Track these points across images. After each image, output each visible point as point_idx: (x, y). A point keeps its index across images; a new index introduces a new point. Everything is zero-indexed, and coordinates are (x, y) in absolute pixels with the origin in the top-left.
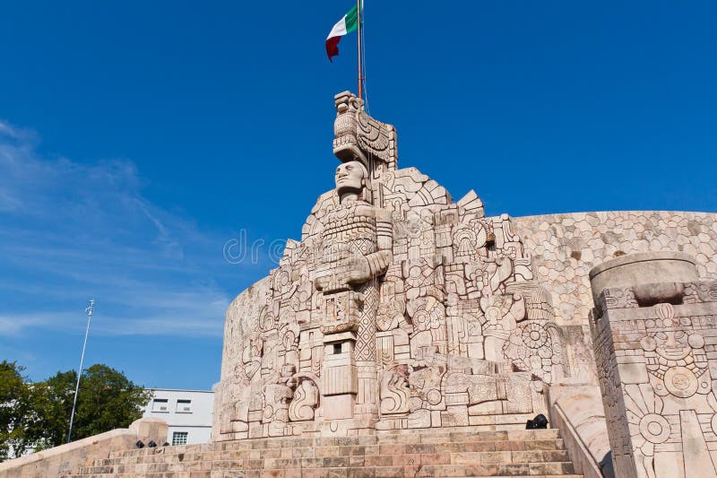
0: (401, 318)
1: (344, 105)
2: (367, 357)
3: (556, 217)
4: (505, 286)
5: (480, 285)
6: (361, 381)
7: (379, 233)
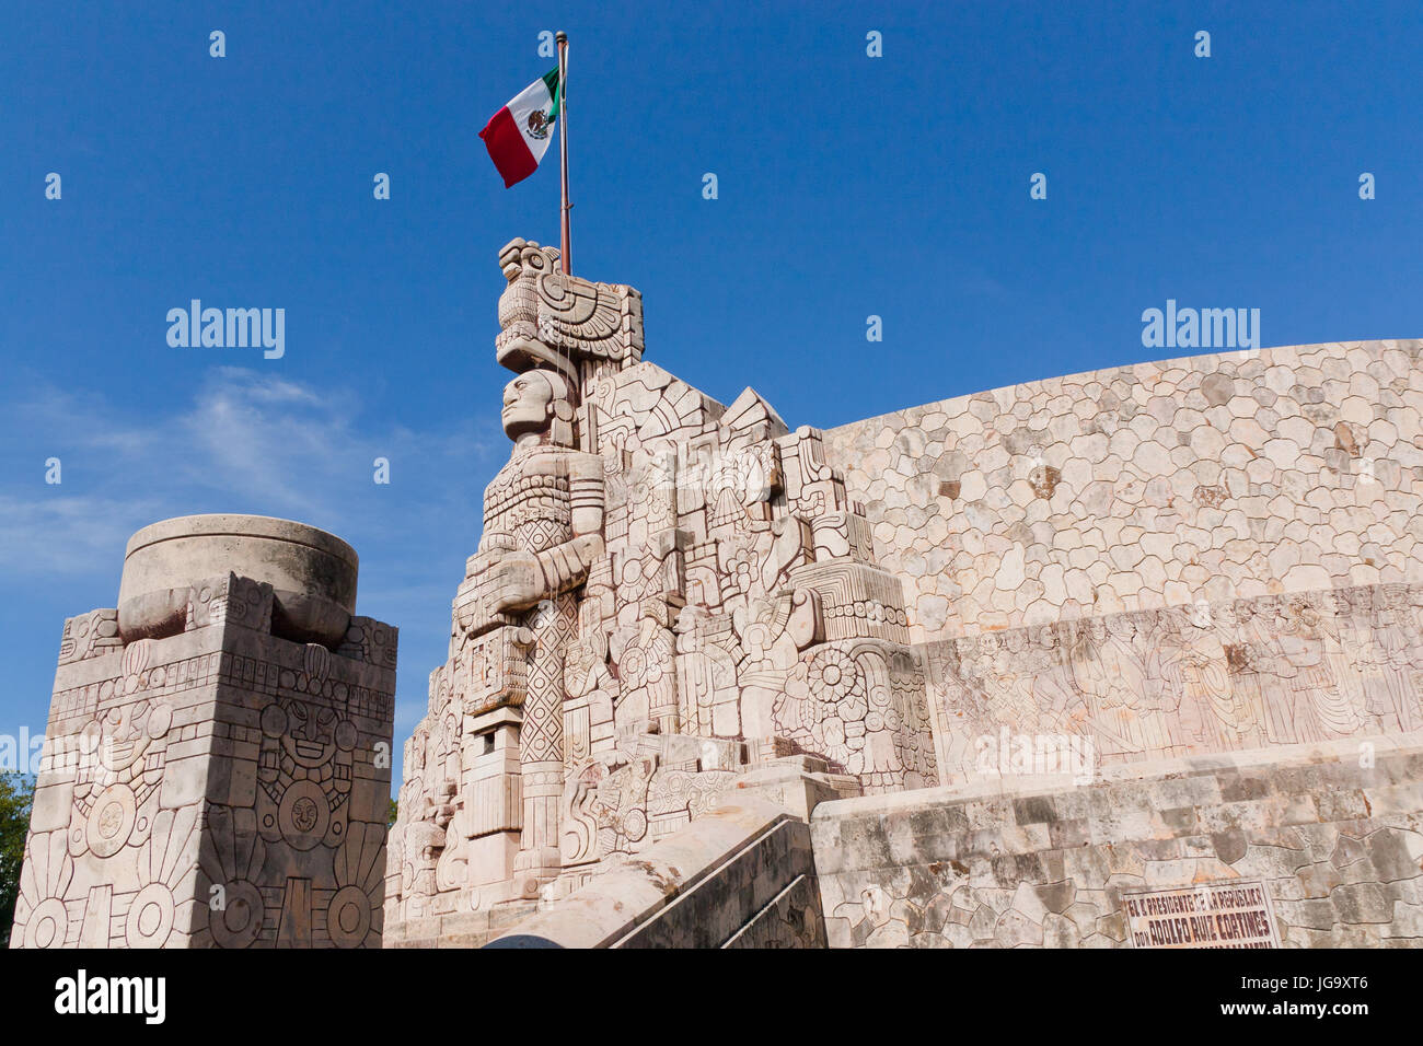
0: (601, 668)
1: (513, 266)
2: (540, 754)
3: (909, 415)
4: (788, 576)
5: (744, 580)
6: (528, 804)
7: (574, 504)
